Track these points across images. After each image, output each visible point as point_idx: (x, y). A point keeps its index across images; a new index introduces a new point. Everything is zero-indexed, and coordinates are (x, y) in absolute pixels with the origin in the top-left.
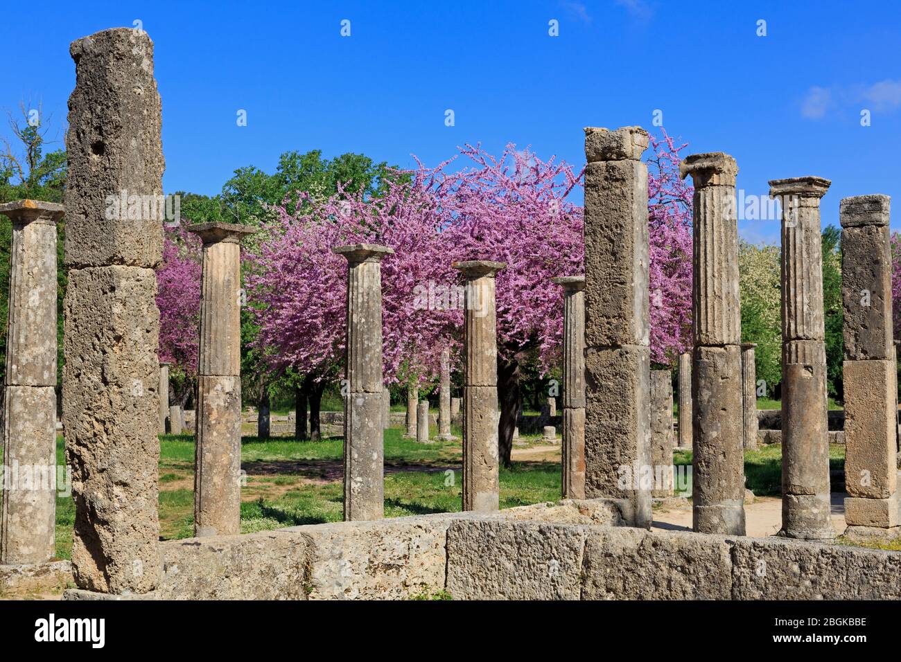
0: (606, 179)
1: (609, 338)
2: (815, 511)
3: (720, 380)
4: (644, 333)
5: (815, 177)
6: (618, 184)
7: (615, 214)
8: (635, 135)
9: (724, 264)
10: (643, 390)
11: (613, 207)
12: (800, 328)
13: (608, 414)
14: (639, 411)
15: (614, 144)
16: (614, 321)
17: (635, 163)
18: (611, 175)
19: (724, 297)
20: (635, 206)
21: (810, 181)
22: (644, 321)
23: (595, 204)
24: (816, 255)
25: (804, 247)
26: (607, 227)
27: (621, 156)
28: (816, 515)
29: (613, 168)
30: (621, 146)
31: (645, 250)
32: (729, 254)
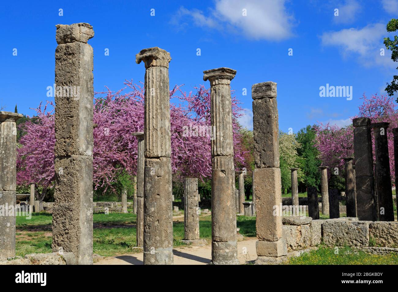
0: (65, 54)
1: (65, 151)
2: (227, 251)
3: (156, 178)
4: (87, 148)
5: (225, 68)
6: (70, 57)
7: (69, 75)
8: (82, 27)
9: (159, 111)
10: (86, 183)
11: (68, 71)
12: (218, 150)
13: (64, 199)
14: (82, 196)
15: (69, 33)
16: (67, 140)
17: (81, 44)
18: (67, 51)
19: (159, 129)
20: (81, 70)
21: (223, 70)
22: (87, 141)
23: (60, 70)
24: (227, 110)
25: (221, 105)
26: (65, 83)
27: (73, 39)
28: (227, 253)
29: (68, 47)
30: (72, 33)
31: (89, 97)
32: (162, 105)
